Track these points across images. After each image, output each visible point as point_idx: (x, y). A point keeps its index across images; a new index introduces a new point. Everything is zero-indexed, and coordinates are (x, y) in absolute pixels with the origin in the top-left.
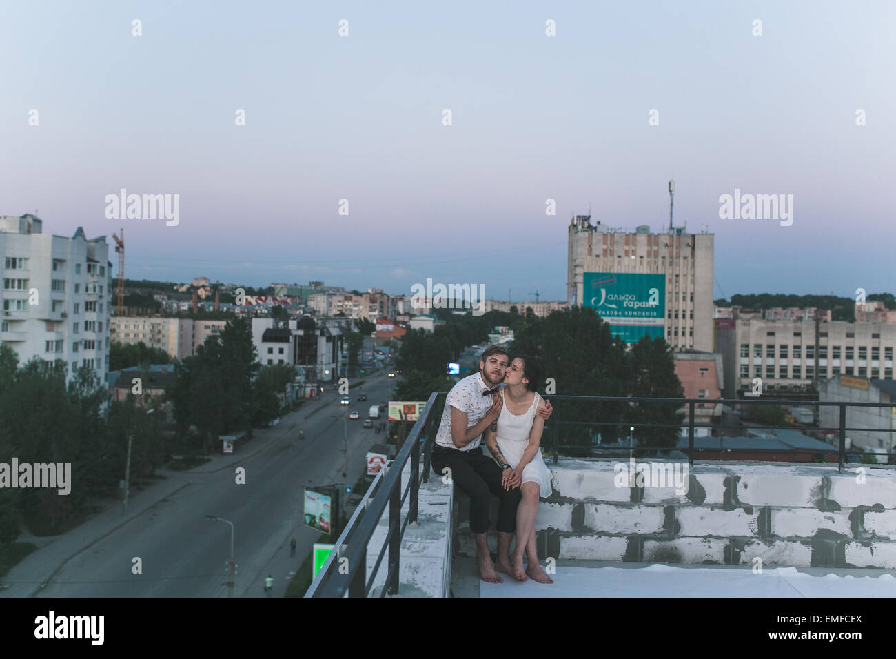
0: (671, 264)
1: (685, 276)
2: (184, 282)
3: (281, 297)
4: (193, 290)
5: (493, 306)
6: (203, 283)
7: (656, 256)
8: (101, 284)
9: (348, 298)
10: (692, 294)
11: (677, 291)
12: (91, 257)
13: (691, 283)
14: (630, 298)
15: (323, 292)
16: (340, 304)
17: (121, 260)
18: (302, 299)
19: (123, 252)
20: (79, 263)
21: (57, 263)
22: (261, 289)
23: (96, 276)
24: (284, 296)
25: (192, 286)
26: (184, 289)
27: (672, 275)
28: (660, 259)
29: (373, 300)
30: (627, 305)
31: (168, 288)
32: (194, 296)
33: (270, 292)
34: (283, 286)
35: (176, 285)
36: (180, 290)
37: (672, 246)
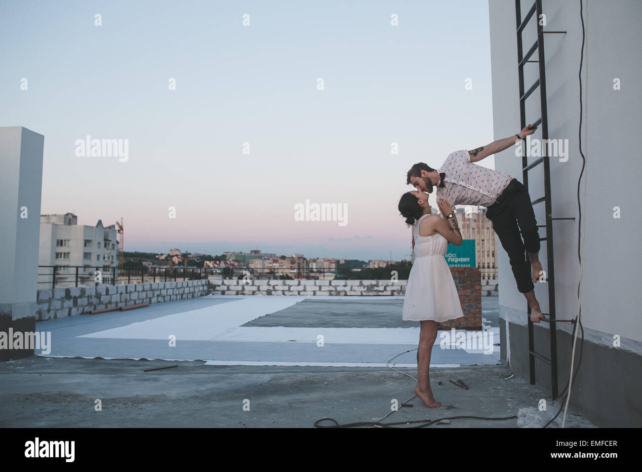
0: (479, 232)
1: (488, 240)
2: (163, 253)
3: (230, 262)
4: (169, 257)
5: (379, 264)
6: (177, 253)
7: (468, 228)
8: (112, 254)
9: (275, 261)
10: (493, 252)
11: (483, 250)
12: (107, 238)
13: (492, 245)
14: (452, 255)
15: (260, 257)
16: (271, 265)
17: (121, 239)
18: (245, 263)
19: (123, 233)
20: (100, 242)
21: (87, 242)
22: (217, 256)
23: (109, 250)
24: (233, 261)
25: (169, 255)
26: (163, 257)
27: (480, 240)
28: (471, 230)
29: (293, 262)
30: (450, 260)
31: (152, 257)
32: (170, 262)
33: (223, 258)
34: (232, 254)
35: (157, 254)
36: (160, 258)
37: (479, 221)
